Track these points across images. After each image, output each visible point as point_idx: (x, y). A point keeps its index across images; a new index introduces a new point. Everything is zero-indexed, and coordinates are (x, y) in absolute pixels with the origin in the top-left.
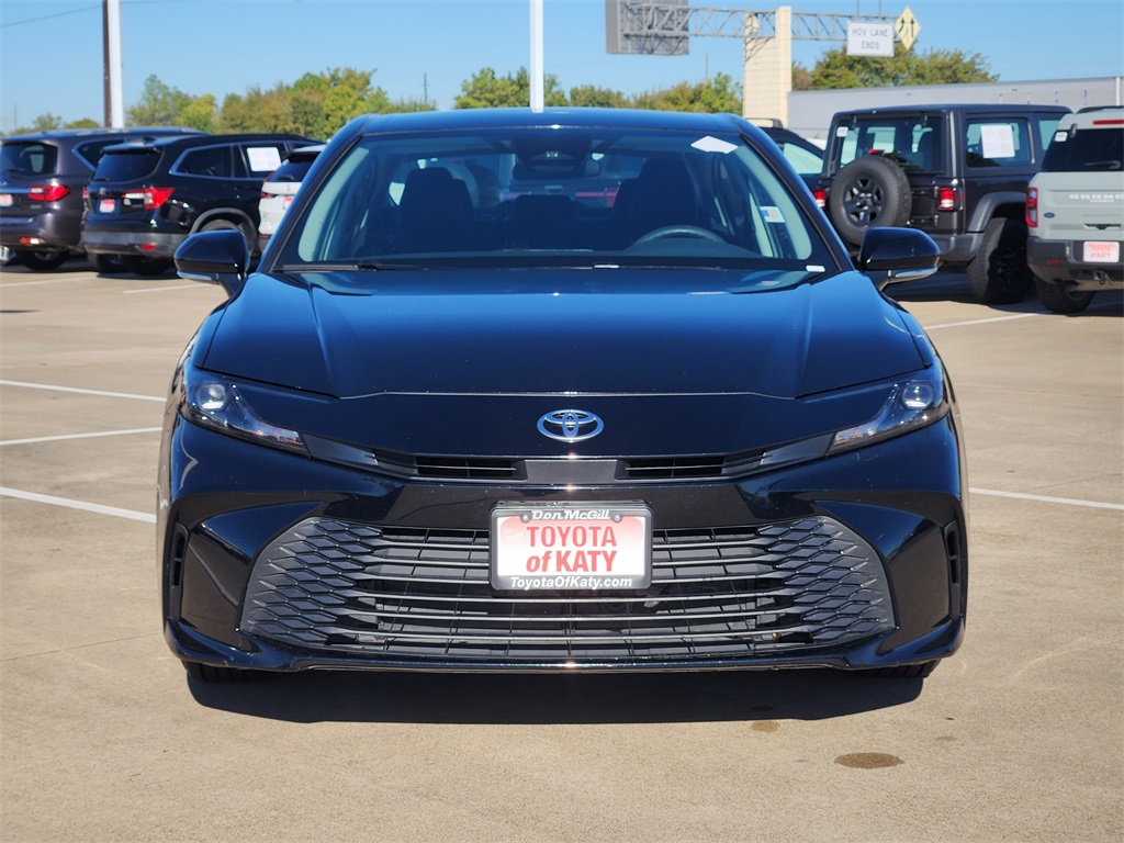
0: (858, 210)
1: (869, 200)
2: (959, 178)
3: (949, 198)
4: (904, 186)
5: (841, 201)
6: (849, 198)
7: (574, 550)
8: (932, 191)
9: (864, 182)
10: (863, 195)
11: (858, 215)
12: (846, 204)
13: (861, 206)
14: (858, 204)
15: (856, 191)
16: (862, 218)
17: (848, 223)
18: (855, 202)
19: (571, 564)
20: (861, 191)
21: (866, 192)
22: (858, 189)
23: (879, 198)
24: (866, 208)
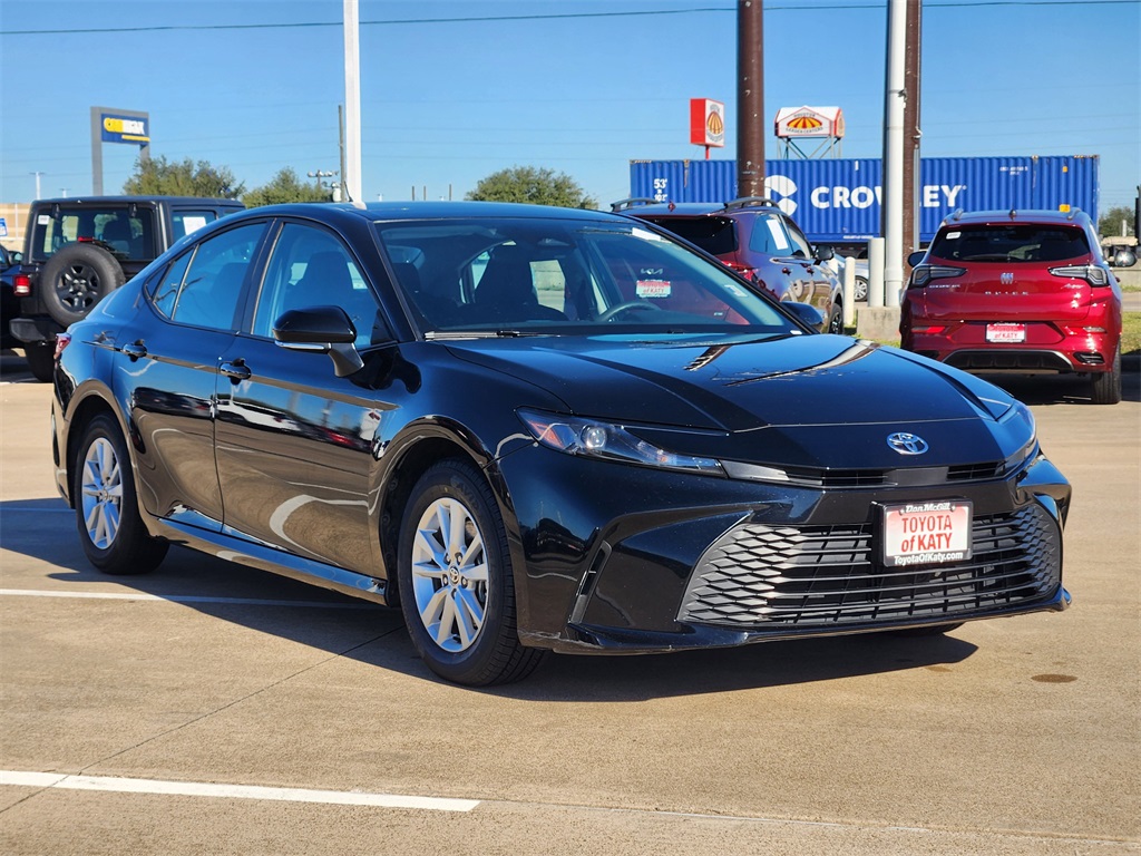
0: (72, 296)
1: (83, 286)
4: (119, 273)
5: (53, 287)
6: (60, 285)
7: (928, 533)
9: (78, 269)
10: (76, 281)
11: (71, 301)
12: (58, 290)
13: (75, 292)
14: (71, 290)
15: (68, 276)
16: (76, 304)
17: (62, 308)
18: (69, 288)
19: (926, 545)
20: (74, 277)
21: (79, 278)
23: (94, 284)
24: (80, 294)
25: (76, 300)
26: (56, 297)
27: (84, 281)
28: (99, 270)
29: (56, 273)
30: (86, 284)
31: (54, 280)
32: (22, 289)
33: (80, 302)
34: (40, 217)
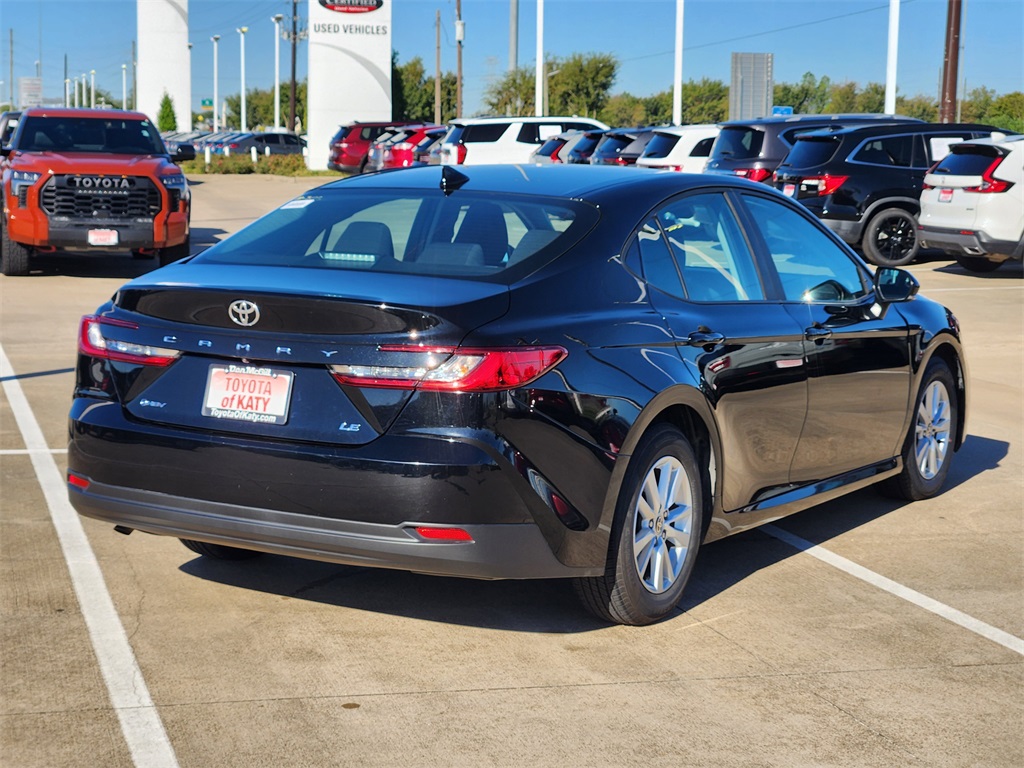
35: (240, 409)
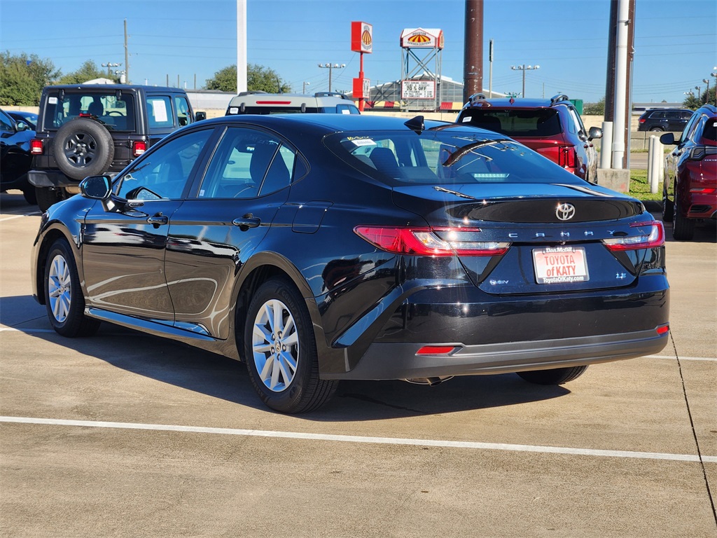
1: (84, 149)
2: (146, 135)
3: (141, 149)
5: (62, 149)
6: (67, 148)
8: (129, 143)
10: (79, 145)
11: (75, 159)
12: (66, 151)
13: (78, 152)
14: (75, 152)
15: (73, 141)
17: (69, 164)
18: (74, 150)
21: (81, 143)
22: (76, 140)
23: (93, 147)
24: (82, 154)
25: (79, 158)
26: (65, 157)
27: (84, 145)
28: (96, 138)
29: (64, 139)
30: (87, 147)
31: (63, 143)
32: (37, 150)
33: (82, 160)
34: (50, 98)
35: (559, 275)
